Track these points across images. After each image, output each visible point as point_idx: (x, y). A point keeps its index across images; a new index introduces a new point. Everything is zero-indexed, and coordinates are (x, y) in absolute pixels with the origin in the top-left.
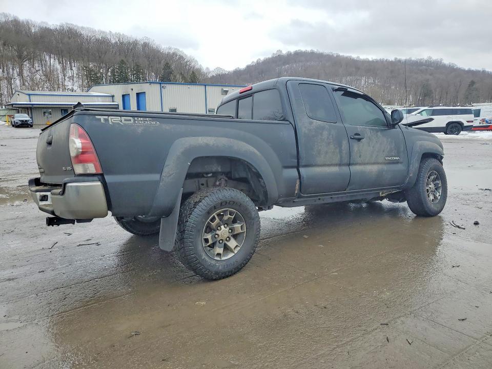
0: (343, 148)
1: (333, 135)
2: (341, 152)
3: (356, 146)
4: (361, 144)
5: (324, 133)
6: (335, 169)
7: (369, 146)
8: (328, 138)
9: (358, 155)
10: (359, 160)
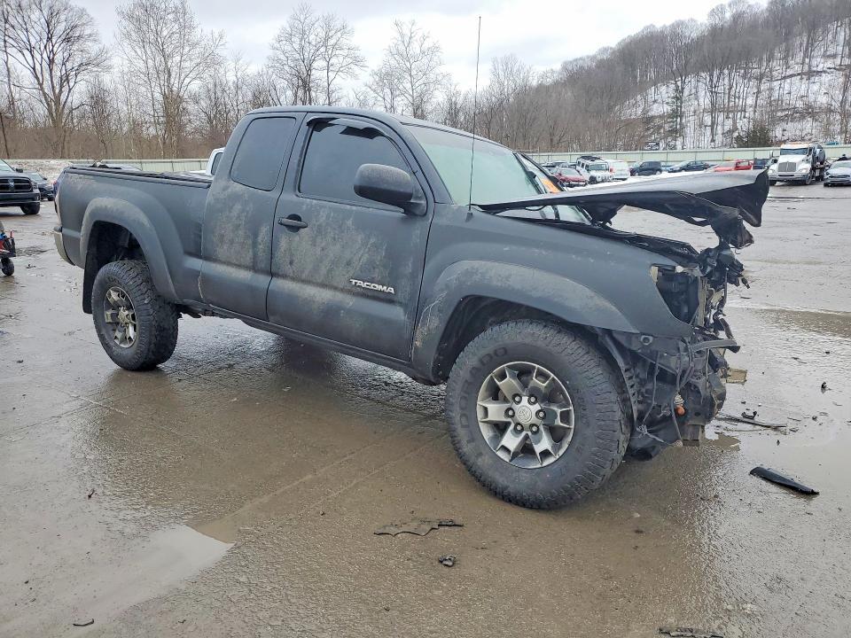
0: (260, 239)
1: (248, 212)
2: (255, 244)
3: (285, 239)
4: (296, 238)
5: (236, 206)
6: (244, 275)
7: (315, 246)
8: (239, 217)
9: (288, 260)
10: (289, 270)
